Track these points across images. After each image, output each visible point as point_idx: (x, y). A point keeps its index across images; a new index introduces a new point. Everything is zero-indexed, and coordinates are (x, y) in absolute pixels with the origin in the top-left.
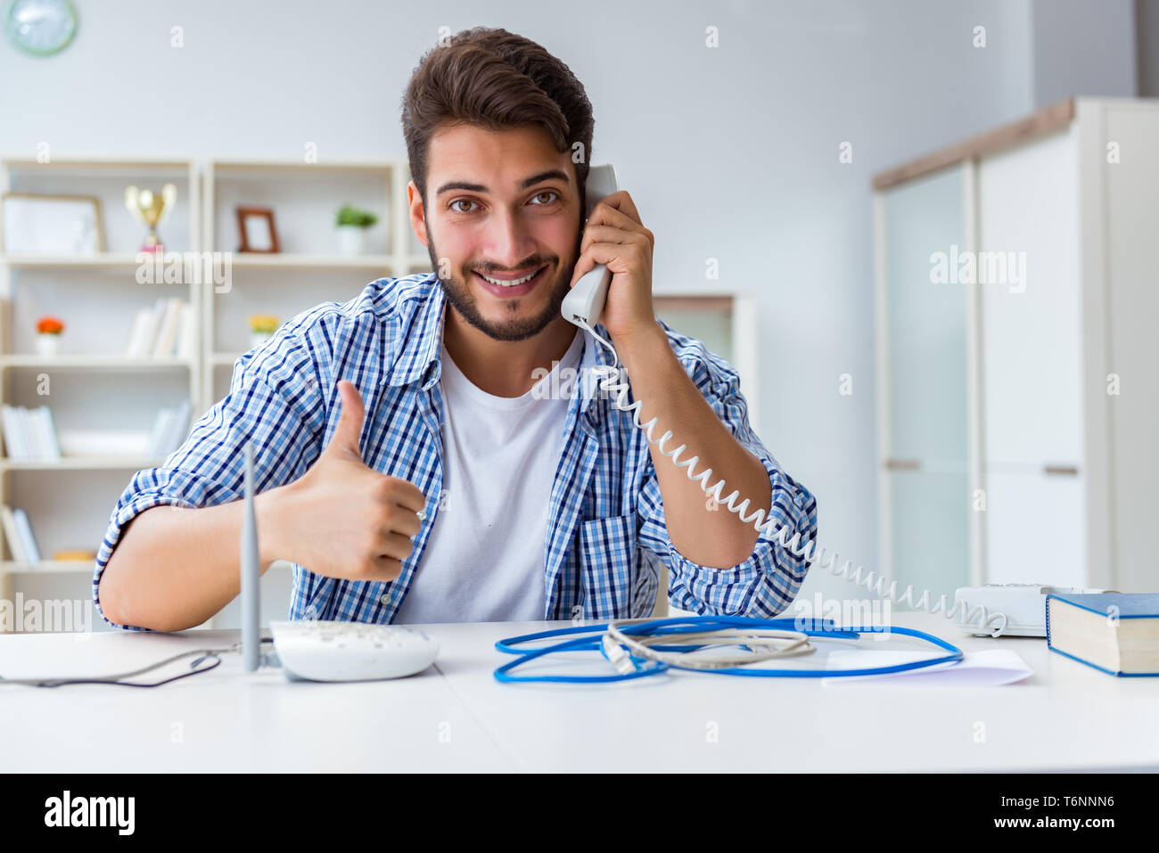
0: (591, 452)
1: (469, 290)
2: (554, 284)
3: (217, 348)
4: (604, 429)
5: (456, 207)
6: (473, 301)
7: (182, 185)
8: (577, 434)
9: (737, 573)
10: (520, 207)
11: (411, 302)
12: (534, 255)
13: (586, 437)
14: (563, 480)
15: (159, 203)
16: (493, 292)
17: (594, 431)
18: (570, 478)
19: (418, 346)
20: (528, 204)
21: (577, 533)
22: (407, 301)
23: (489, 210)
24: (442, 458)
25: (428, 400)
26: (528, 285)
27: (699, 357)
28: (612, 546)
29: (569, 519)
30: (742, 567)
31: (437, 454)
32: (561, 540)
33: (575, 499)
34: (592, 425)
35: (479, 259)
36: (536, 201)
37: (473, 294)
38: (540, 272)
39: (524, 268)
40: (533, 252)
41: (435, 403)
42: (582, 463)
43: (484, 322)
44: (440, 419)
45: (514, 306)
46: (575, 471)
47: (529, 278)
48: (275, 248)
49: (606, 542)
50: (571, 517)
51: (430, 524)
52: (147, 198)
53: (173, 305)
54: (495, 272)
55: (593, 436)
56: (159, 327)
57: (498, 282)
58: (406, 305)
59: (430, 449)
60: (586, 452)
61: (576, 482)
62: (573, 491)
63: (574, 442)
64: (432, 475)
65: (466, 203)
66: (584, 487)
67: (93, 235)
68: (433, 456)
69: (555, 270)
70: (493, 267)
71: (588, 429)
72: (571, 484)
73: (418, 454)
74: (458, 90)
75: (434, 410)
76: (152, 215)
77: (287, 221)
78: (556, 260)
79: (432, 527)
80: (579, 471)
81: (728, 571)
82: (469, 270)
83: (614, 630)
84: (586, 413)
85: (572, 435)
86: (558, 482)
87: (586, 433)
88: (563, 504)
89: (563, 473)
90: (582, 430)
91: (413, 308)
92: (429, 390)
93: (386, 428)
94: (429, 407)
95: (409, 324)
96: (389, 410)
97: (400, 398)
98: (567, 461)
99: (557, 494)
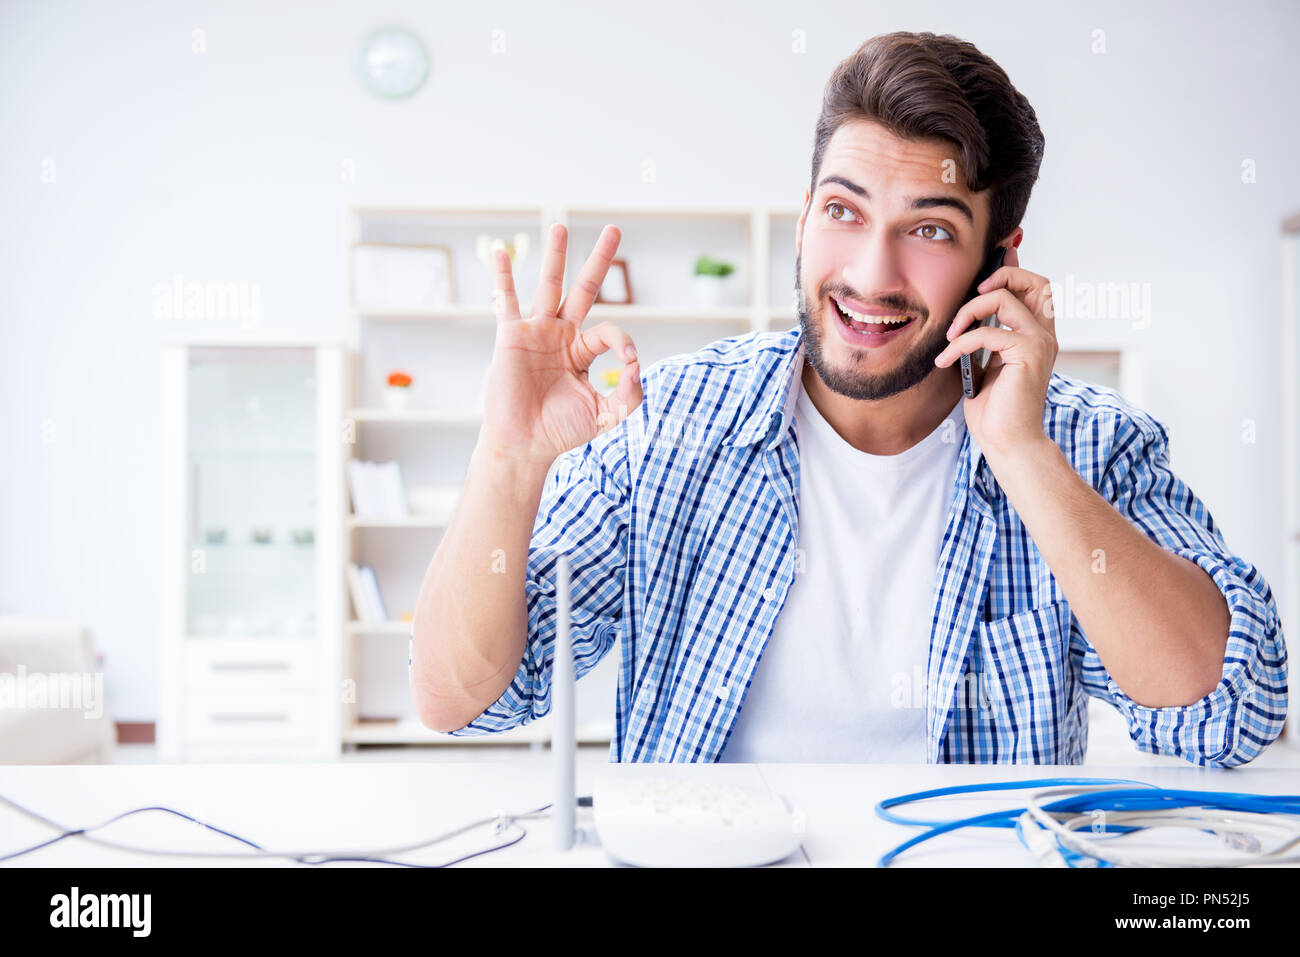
0: (988, 533)
1: (821, 319)
2: (914, 344)
4: (1002, 506)
6: (822, 334)
7: (535, 233)
8: (969, 513)
9: (1208, 706)
11: (766, 353)
12: (899, 294)
13: (981, 517)
15: (509, 250)
17: (989, 507)
18: (965, 568)
21: (975, 634)
22: (761, 351)
23: (867, 226)
25: (778, 461)
27: (1118, 409)
28: (1025, 647)
29: (967, 617)
30: (1212, 697)
31: (791, 527)
32: (959, 644)
33: (973, 592)
34: (986, 500)
40: (899, 289)
41: (788, 466)
42: (978, 547)
44: (794, 484)
45: (859, 355)
46: (971, 559)
48: (629, 299)
49: (1017, 643)
50: (969, 616)
51: (779, 606)
52: (497, 245)
55: (988, 514)
58: (760, 355)
59: (783, 520)
60: (982, 533)
61: (973, 571)
62: (970, 582)
63: (967, 523)
64: (784, 550)
67: (445, 285)
68: (786, 528)
69: (921, 327)
71: (982, 507)
72: (967, 574)
73: (770, 524)
75: (786, 473)
78: (925, 314)
79: (782, 608)
80: (975, 558)
81: (1196, 706)
82: (825, 292)
83: (1035, 807)
84: (977, 486)
85: (964, 515)
86: (952, 572)
87: (980, 511)
88: (959, 600)
89: (955, 561)
90: (976, 507)
91: (769, 359)
92: (778, 449)
93: (733, 493)
94: (779, 470)
95: (764, 377)
96: (738, 473)
97: (751, 460)
98: (960, 547)
99: (953, 589)
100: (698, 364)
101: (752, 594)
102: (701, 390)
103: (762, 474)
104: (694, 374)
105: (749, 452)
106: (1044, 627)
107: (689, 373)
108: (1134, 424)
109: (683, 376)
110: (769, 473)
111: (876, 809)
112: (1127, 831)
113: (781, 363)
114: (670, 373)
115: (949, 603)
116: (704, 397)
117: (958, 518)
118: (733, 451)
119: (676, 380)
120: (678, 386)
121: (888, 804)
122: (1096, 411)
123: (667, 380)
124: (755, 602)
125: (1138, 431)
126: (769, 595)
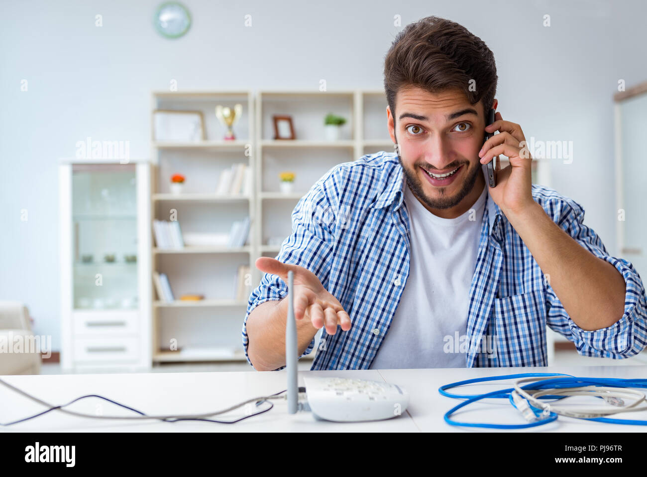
0: (498, 257)
1: (418, 177)
2: (466, 176)
3: (264, 189)
5: (410, 129)
6: (420, 183)
7: (245, 105)
8: (489, 248)
9: (619, 326)
10: (447, 133)
11: (388, 163)
12: (455, 161)
13: (495, 250)
14: (484, 276)
15: (233, 114)
16: (430, 182)
17: (499, 245)
18: (488, 274)
19: (393, 188)
20: (452, 131)
21: (493, 306)
22: (386, 162)
23: (430, 133)
24: (410, 250)
25: (399, 217)
26: (451, 178)
28: (517, 312)
31: (407, 248)
32: (485, 311)
33: (492, 286)
35: (422, 161)
36: (457, 129)
37: (421, 180)
38: (459, 170)
39: (448, 168)
40: (453, 159)
41: (403, 219)
42: (494, 264)
43: (425, 197)
44: (407, 227)
45: (442, 191)
46: (491, 270)
47: (452, 173)
48: (293, 137)
49: (513, 310)
50: (490, 297)
51: (402, 288)
52: (227, 112)
53: (240, 168)
54: (431, 169)
55: (498, 248)
56: (233, 179)
57: (434, 175)
58: (385, 164)
59: (403, 245)
60: (496, 257)
61: (492, 276)
62: (490, 281)
63: (488, 253)
64: (404, 260)
65: (417, 127)
66: (497, 278)
67: (200, 131)
68: (404, 249)
69: (467, 168)
70: (430, 166)
71: (495, 245)
72: (489, 277)
73: (396, 248)
74: (412, 70)
75: (403, 222)
76: (229, 121)
77: (300, 122)
78: (468, 163)
79: (403, 289)
80: (493, 269)
81: (613, 327)
82: (417, 166)
83: (518, 388)
84: (493, 235)
85: (487, 248)
86: (481, 277)
87: (494, 246)
88: (485, 290)
89: (483, 271)
90: (492, 245)
91: (390, 166)
92: (398, 211)
93: (377, 232)
94: (400, 221)
95: (388, 175)
96: (379, 222)
97: (385, 216)
98: (485, 264)
99: (481, 284)
100: (357, 165)
101: (388, 282)
102: (361, 178)
103: (391, 222)
104: (357, 170)
105: (384, 212)
106: (526, 303)
107: (354, 170)
108: (570, 206)
109: (351, 172)
110: (395, 222)
111: (439, 390)
112: (561, 398)
113: (396, 169)
114: (345, 170)
115: (479, 291)
116: (363, 182)
117: (484, 250)
118: (377, 211)
119: (348, 173)
120: (350, 176)
121: (445, 388)
122: (550, 198)
123: (344, 173)
124: (390, 286)
125: (571, 209)
126: (397, 283)
